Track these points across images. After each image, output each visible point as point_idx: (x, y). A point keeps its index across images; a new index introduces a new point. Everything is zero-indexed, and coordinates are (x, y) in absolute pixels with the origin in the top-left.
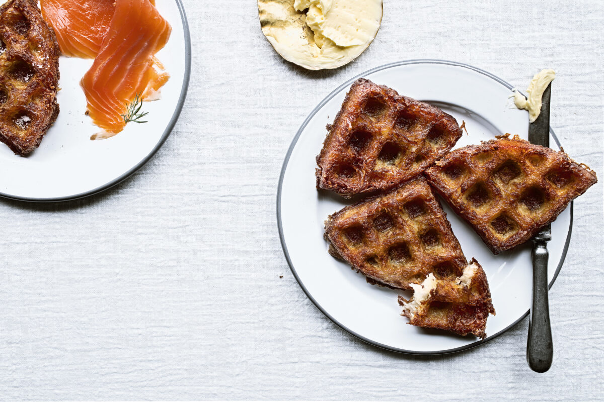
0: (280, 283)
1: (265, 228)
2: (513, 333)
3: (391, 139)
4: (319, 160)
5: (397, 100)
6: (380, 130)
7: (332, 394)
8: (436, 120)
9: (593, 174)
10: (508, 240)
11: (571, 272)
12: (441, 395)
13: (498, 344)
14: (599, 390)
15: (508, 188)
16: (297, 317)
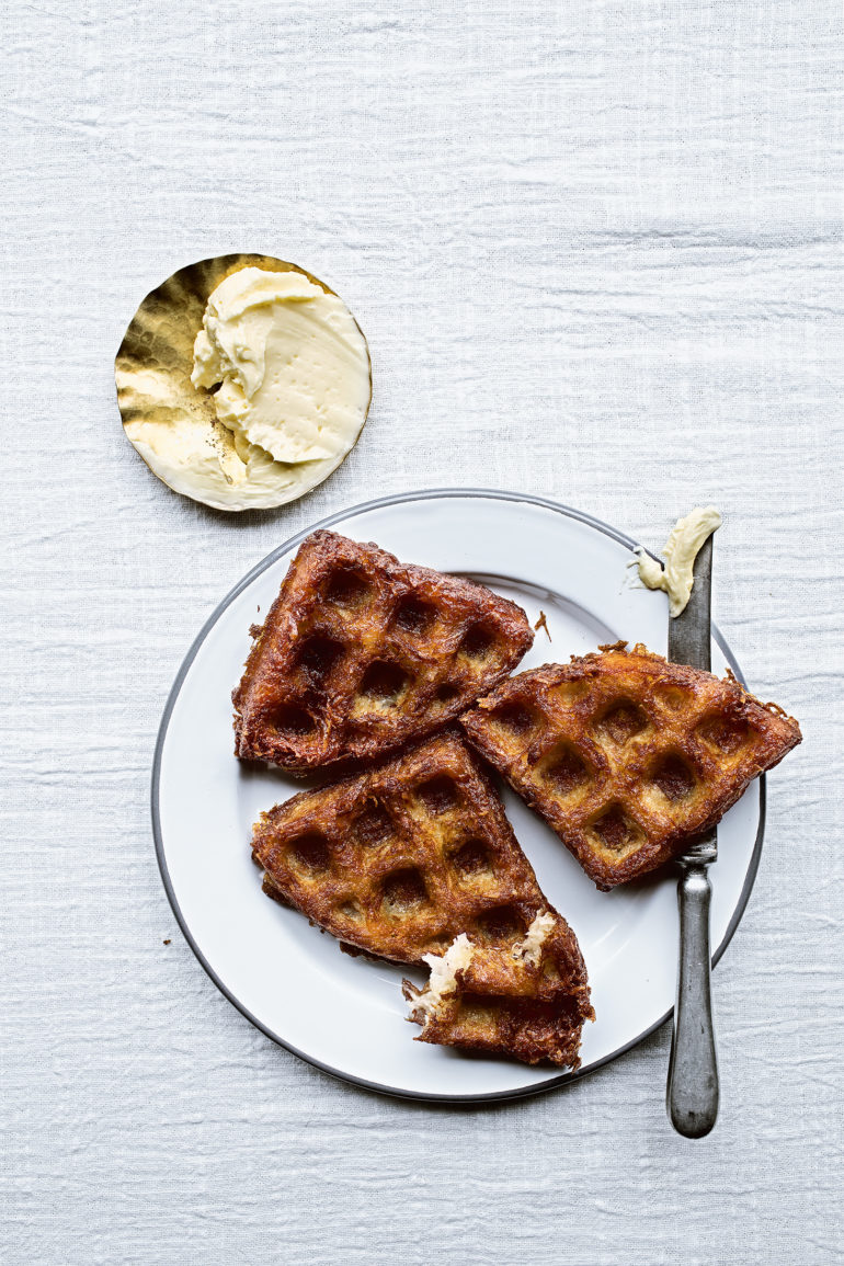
0: (164, 955)
1: (133, 839)
2: (648, 1052)
3: (383, 656)
4: (238, 699)
5: (393, 575)
6: (358, 636)
7: (274, 1188)
8: (478, 615)
9: (793, 726)
10: (624, 866)
11: (769, 925)
12: (500, 1185)
13: (617, 1077)
14: (826, 1169)
15: (624, 754)
16: (201, 1026)
